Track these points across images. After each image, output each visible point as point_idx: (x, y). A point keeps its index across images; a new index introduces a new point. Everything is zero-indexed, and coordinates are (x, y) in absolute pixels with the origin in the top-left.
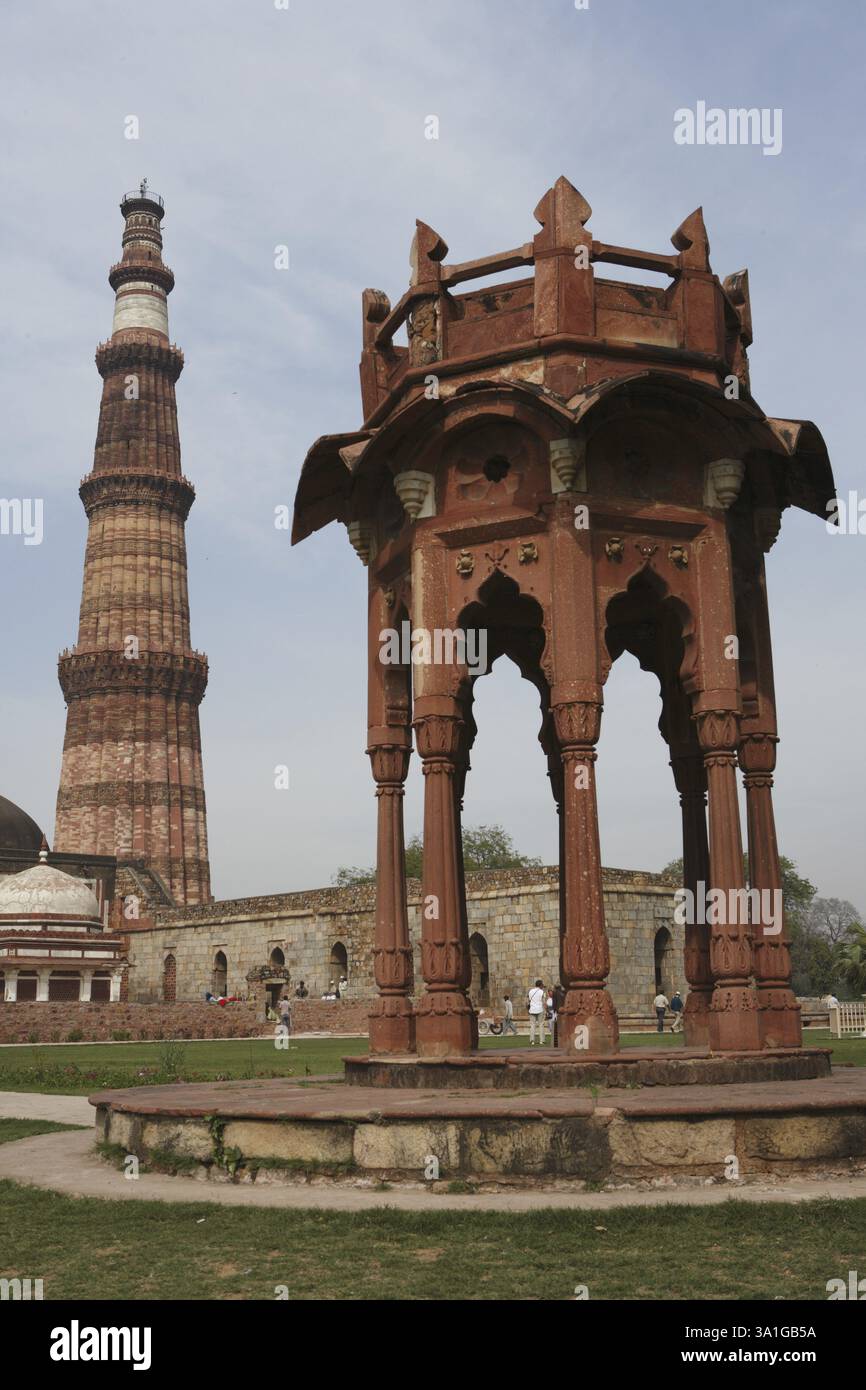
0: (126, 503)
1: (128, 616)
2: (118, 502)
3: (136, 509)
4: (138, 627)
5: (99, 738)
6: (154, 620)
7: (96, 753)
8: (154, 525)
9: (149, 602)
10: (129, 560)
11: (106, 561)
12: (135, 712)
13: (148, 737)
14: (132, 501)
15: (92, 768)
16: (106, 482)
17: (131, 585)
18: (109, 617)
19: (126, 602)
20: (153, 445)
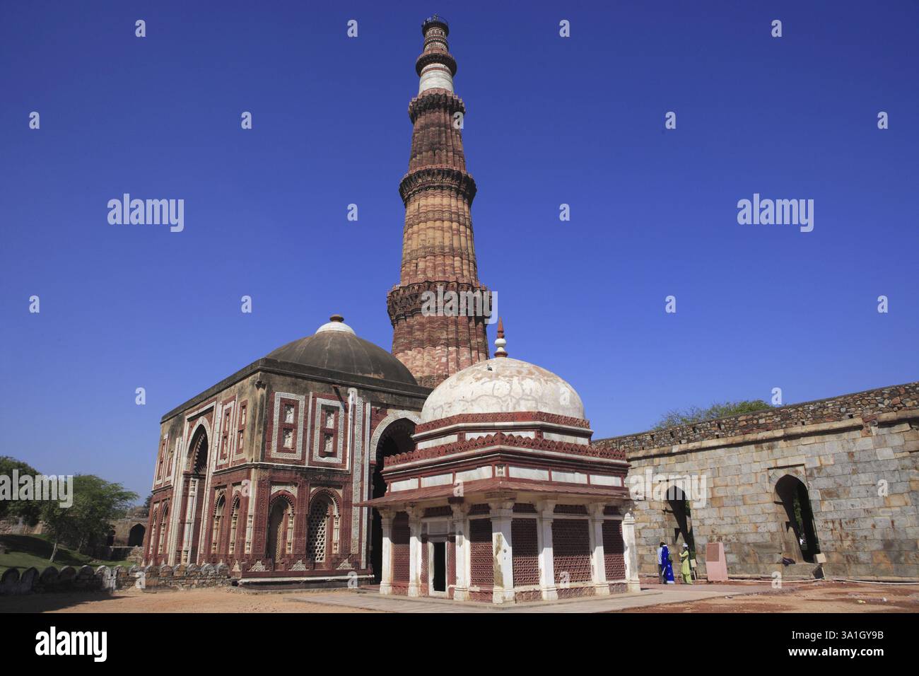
0: (435, 188)
1: (439, 260)
2: (429, 187)
3: (441, 192)
4: (446, 268)
5: (421, 344)
6: (457, 264)
7: (420, 355)
8: (453, 202)
9: (453, 252)
10: (438, 223)
11: (422, 225)
12: (447, 325)
13: (458, 344)
14: (439, 186)
15: (417, 366)
16: (421, 175)
17: (441, 240)
18: (426, 261)
19: (437, 251)
20: (451, 154)
